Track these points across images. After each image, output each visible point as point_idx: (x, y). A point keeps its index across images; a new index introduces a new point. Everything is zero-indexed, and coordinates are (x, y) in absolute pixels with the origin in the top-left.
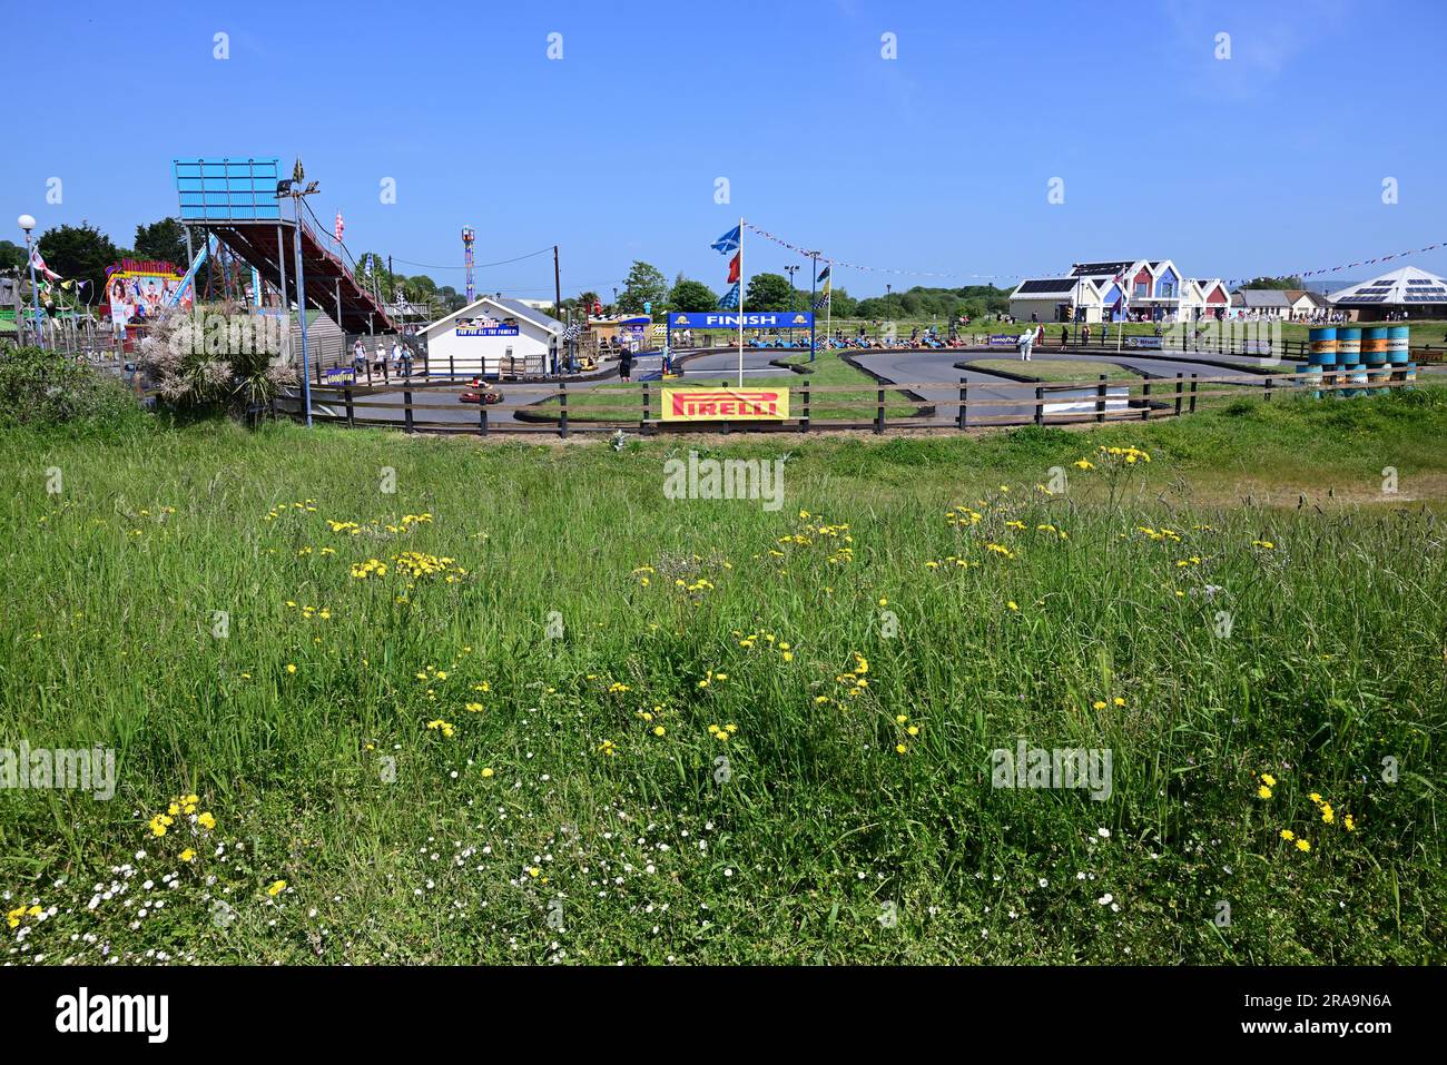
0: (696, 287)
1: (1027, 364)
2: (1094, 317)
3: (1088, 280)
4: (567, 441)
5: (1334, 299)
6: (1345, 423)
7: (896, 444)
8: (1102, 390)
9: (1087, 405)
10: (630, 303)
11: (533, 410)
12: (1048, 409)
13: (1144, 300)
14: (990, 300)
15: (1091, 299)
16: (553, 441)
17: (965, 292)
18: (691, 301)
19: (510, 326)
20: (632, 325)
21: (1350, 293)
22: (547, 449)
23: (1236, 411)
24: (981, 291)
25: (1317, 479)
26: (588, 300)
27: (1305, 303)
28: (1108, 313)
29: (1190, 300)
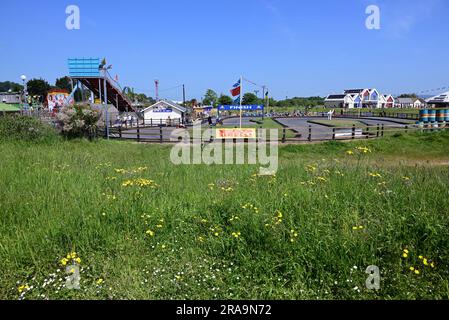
0: (226, 97)
1: (330, 121)
2: (351, 106)
3: (349, 95)
5: (427, 101)
6: (431, 140)
7: (289, 146)
8: (353, 129)
9: (348, 134)
10: (206, 102)
12: (337, 135)
13: (367, 101)
14: (319, 101)
15: (350, 101)
18: (225, 101)
19: (169, 109)
20: (207, 109)
21: (432, 99)
23: (396, 136)
24: (315, 98)
25: (421, 157)
26: (193, 101)
27: (418, 102)
28: (355, 105)
29: (381, 101)
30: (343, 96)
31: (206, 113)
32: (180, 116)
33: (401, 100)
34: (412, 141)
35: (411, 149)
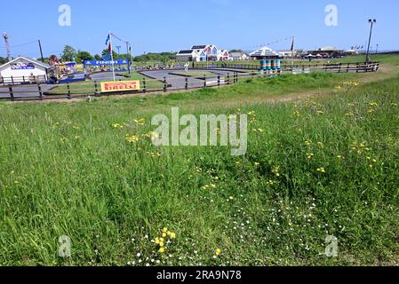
0: (85, 53)
2: (198, 60)
3: (195, 50)
4: (72, 100)
5: (250, 54)
6: (272, 83)
8: (219, 77)
9: (215, 82)
10: (66, 58)
11: (50, 92)
12: (207, 83)
13: (209, 55)
15: (196, 55)
16: (66, 100)
17: (162, 54)
18: (84, 57)
19: (31, 65)
20: (70, 65)
21: (254, 53)
22: (66, 103)
23: (248, 81)
24: (167, 54)
26: (53, 57)
27: (244, 55)
28: (201, 59)
29: (219, 55)
30: (191, 52)
31: (69, 69)
32: (44, 73)
33: (233, 54)
34: (260, 85)
35: (261, 91)
